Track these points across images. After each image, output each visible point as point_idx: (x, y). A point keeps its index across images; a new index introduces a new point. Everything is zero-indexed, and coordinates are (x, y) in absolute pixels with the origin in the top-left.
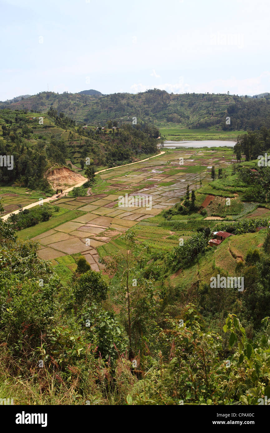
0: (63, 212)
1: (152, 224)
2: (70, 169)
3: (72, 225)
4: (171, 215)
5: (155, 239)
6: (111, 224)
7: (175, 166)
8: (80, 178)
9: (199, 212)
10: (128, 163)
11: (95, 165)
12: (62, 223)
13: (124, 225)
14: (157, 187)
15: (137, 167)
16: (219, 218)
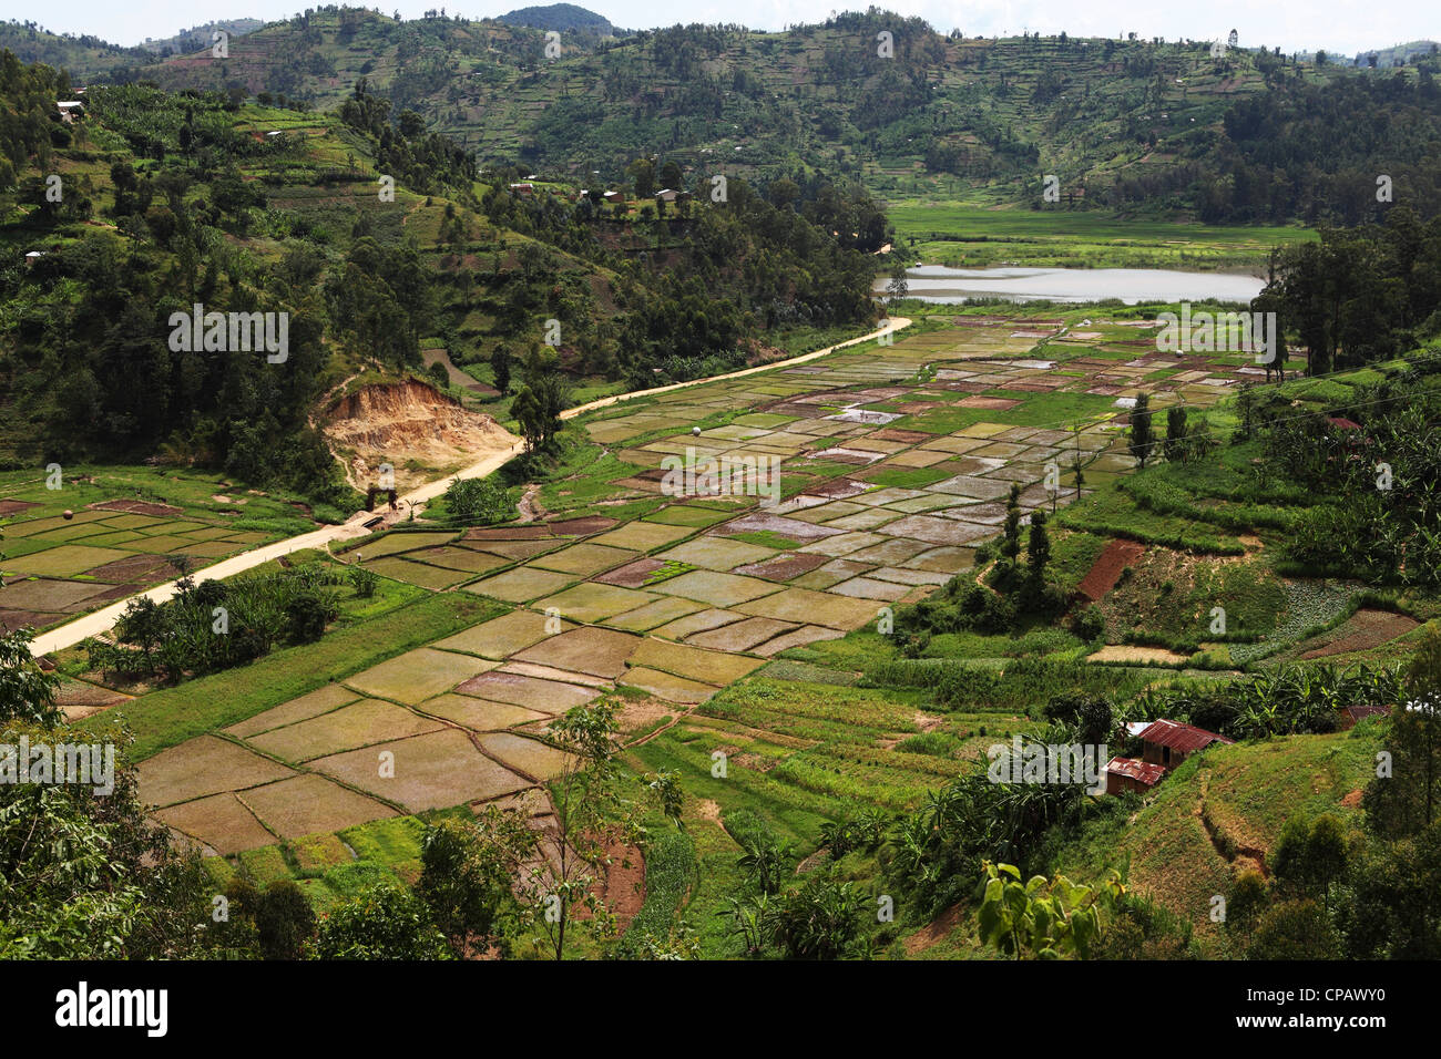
0: (396, 600)
1: (831, 674)
2: (441, 390)
3: (438, 668)
4: (926, 632)
5: (842, 748)
6: (628, 666)
7: (956, 390)
8: (489, 436)
9: (1065, 622)
10: (728, 370)
11: (563, 371)
12: (389, 655)
13: (691, 673)
14: (864, 493)
15: (768, 390)
16: (1161, 655)
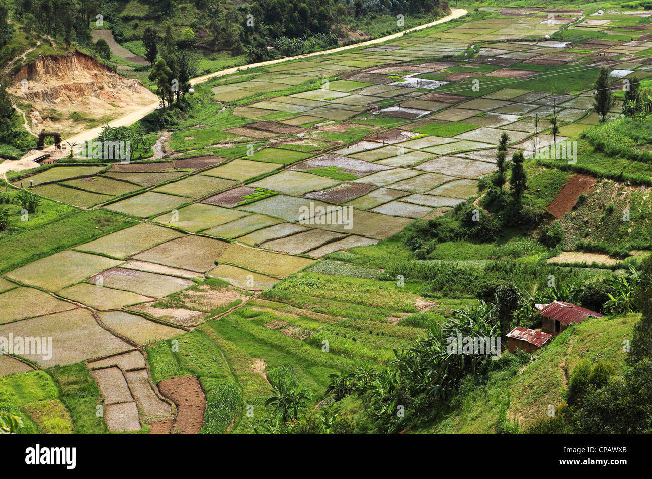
0: (52, 215)
1: (361, 270)
2: (100, 60)
3: (77, 265)
4: (433, 241)
5: (360, 323)
6: (216, 263)
7: (492, 63)
8: (136, 95)
9: (535, 234)
10: (324, 48)
11: (199, 47)
12: (41, 255)
13: (261, 269)
14: (410, 140)
15: (352, 63)
16: (601, 259)
